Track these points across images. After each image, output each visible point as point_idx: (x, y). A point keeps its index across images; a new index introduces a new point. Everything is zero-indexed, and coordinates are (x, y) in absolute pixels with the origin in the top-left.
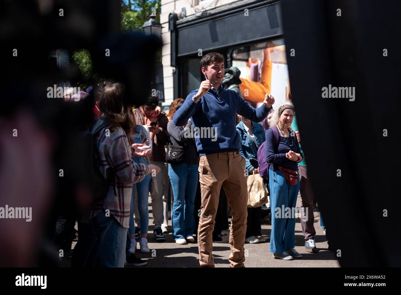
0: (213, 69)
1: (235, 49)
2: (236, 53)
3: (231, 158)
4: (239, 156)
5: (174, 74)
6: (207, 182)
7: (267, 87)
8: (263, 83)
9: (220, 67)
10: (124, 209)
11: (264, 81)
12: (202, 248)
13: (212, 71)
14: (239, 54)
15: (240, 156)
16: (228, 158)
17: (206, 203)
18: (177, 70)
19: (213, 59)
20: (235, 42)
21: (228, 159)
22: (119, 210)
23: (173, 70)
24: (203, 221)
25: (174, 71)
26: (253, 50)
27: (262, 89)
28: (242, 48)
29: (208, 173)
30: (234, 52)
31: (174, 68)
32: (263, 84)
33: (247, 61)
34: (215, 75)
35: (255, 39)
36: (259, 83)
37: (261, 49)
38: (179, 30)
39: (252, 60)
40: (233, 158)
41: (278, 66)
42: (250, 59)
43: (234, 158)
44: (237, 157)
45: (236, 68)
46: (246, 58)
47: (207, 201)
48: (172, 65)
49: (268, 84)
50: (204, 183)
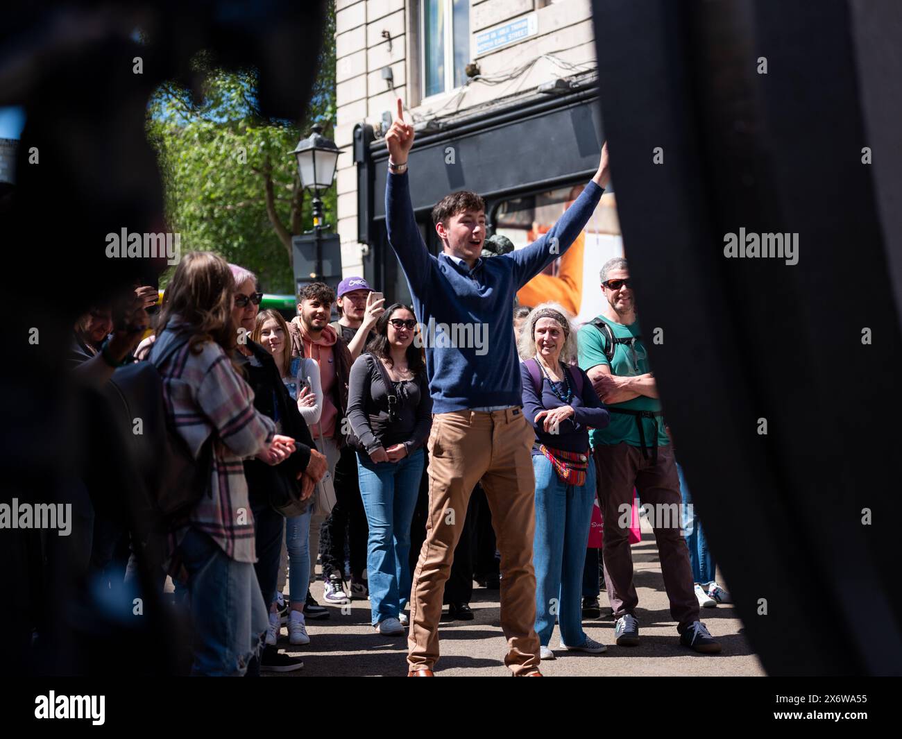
0: (462, 224)
1: (503, 202)
2: (503, 212)
3: (499, 423)
4: (518, 418)
5: (365, 259)
6: (441, 474)
7: (574, 286)
8: (564, 278)
9: (477, 220)
10: (231, 520)
11: (566, 273)
12: (419, 614)
13: (459, 228)
14: (511, 214)
15: (521, 419)
16: (493, 422)
17: (438, 518)
18: (372, 251)
19: (461, 203)
20: (500, 187)
21: (491, 424)
22: (221, 522)
23: (363, 251)
24: (429, 557)
25: (366, 254)
26: (543, 204)
27: (563, 290)
28: (518, 201)
29: (445, 454)
30: (500, 210)
31: (366, 247)
32: (566, 281)
33: (529, 228)
34: (467, 237)
35: (546, 180)
36: (556, 278)
37: (558, 201)
38: (376, 161)
39: (540, 227)
40: (503, 423)
41: (598, 240)
42: (535, 225)
43: (507, 423)
44: (514, 420)
45: (503, 237)
46: (526, 222)
47: (440, 514)
48: (360, 241)
49: (575, 278)
50: (436, 477)
